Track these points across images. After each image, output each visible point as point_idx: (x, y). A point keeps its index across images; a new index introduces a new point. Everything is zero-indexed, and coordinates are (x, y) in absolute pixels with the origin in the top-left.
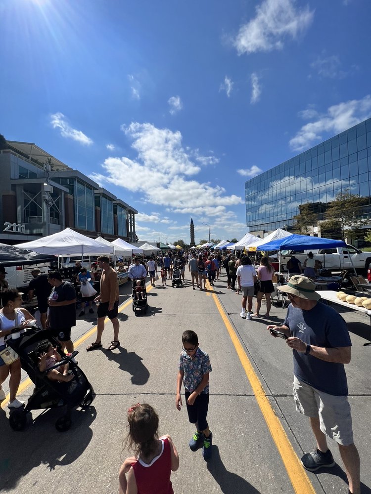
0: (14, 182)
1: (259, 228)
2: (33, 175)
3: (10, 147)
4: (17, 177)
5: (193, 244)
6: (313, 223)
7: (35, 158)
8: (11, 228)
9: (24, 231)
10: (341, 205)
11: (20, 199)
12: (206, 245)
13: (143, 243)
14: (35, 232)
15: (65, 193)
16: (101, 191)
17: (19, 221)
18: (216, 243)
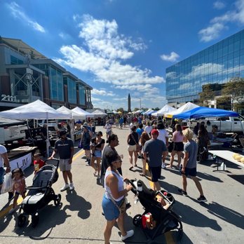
0: (8, 67)
1: (174, 100)
2: (21, 62)
3: (4, 42)
4: (10, 63)
5: (130, 110)
6: (212, 98)
7: (22, 50)
8: (7, 99)
9: (15, 101)
10: (234, 85)
11: (12, 79)
12: (138, 111)
13: (96, 109)
14: (23, 101)
15: (43, 75)
16: (68, 74)
17: (13, 94)
18: (145, 110)
